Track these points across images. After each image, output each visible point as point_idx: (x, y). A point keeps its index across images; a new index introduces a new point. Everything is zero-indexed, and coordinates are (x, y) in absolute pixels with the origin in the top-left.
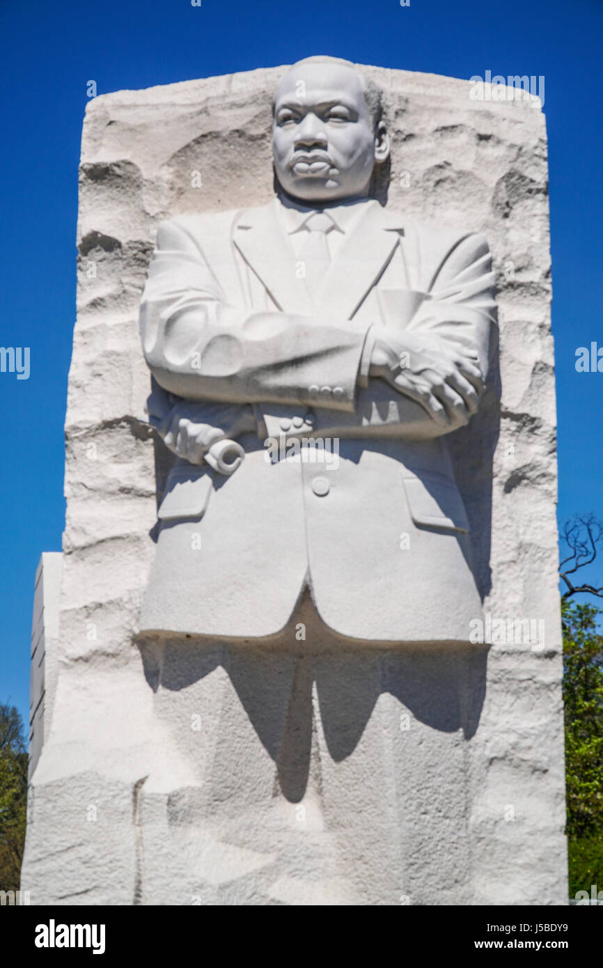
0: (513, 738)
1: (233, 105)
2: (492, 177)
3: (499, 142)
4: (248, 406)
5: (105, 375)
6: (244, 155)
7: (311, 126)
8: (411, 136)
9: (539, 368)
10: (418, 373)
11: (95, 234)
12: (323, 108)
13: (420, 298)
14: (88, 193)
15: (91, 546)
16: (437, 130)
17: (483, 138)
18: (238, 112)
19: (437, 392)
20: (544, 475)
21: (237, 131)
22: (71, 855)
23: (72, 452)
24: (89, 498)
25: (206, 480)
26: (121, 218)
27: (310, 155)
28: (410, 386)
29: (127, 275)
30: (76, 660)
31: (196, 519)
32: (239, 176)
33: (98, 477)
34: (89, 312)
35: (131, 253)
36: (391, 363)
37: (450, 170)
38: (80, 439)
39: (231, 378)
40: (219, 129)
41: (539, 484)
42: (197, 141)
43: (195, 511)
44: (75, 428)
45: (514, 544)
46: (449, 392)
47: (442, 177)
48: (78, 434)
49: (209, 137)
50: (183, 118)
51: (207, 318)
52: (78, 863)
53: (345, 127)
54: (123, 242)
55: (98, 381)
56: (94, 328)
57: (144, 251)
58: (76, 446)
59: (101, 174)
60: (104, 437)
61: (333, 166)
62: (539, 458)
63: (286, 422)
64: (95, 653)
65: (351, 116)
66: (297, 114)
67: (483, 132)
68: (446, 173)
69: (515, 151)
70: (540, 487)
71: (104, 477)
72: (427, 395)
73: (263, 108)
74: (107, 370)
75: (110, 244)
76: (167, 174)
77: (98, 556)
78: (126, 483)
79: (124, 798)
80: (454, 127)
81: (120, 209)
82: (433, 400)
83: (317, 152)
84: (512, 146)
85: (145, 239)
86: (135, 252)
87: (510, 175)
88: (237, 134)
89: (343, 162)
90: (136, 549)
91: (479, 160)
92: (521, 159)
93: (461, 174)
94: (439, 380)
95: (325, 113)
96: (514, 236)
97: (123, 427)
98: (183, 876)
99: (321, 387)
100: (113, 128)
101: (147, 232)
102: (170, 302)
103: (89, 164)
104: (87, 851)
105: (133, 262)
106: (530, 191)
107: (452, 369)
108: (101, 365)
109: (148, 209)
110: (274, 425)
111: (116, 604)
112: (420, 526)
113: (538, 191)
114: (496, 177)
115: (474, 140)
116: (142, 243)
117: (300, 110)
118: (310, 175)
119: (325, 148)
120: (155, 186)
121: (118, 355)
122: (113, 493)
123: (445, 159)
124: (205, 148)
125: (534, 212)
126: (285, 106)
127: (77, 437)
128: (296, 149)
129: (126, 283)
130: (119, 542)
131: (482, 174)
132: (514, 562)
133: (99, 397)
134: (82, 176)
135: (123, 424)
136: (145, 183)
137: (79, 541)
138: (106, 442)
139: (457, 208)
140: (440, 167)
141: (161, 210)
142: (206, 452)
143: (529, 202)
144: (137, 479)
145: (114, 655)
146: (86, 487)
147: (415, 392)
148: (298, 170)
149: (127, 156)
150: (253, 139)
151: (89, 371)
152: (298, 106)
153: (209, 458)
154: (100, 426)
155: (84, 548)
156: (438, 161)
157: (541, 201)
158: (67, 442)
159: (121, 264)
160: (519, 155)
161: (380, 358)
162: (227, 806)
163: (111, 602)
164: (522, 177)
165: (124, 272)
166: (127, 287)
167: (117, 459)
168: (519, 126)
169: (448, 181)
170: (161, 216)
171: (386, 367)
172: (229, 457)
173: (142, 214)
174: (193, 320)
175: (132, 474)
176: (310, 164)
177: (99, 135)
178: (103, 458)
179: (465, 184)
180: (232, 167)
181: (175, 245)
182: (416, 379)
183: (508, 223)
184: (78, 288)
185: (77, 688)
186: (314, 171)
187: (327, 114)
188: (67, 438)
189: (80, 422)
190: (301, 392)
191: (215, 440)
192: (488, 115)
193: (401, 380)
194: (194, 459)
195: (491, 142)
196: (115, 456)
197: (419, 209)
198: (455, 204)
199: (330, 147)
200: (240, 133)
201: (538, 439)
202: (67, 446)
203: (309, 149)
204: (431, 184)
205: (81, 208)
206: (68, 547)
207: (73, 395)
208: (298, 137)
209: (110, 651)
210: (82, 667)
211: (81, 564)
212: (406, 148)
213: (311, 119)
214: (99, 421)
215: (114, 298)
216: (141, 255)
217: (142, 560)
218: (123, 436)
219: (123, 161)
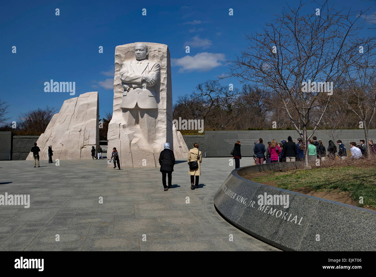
0: (161, 118)
1: (132, 48)
3: (161, 52)
4: (131, 84)
7: (138, 52)
8: (151, 51)
9: (165, 78)
11: (117, 63)
13: (150, 71)
14: (116, 58)
16: (154, 51)
17: (159, 51)
19: (150, 82)
23: (114, 88)
24: (116, 93)
25: (127, 91)
31: (126, 96)
34: (116, 72)
39: (128, 81)
40: (130, 51)
43: (126, 95)
50: (126, 49)
52: (113, 133)
53: (142, 52)
55: (117, 80)
56: (117, 74)
59: (116, 55)
61: (141, 56)
62: (165, 88)
63: (134, 85)
64: (117, 110)
65: (143, 50)
66: (137, 50)
68: (155, 56)
70: (165, 91)
71: (118, 90)
77: (117, 99)
79: (118, 125)
80: (156, 50)
81: (119, 60)
83: (139, 55)
87: (162, 55)
89: (142, 55)
91: (159, 54)
94: (150, 81)
95: (140, 50)
96: (162, 63)
99: (138, 82)
100: (118, 50)
102: (122, 72)
107: (152, 80)
108: (117, 78)
110: (133, 86)
111: (119, 104)
112: (149, 96)
120: (123, 57)
122: (119, 92)
124: (128, 53)
127: (115, 86)
128: (137, 54)
130: (119, 98)
131: (159, 56)
133: (117, 82)
137: (115, 98)
143: (164, 59)
145: (119, 110)
149: (120, 54)
153: (127, 89)
154: (117, 85)
156: (154, 54)
157: (166, 58)
159: (119, 66)
160: (163, 53)
161: (144, 78)
162: (129, 126)
164: (164, 56)
167: (119, 88)
168: (164, 49)
171: (145, 80)
172: (129, 89)
173: (121, 61)
174: (125, 74)
175: (121, 90)
179: (157, 57)
180: (131, 55)
181: (124, 65)
182: (148, 81)
183: (162, 61)
184: (115, 69)
185: (115, 113)
189: (115, 84)
190: (136, 82)
191: (127, 87)
192: (160, 48)
193: (146, 81)
198: (156, 59)
200: (132, 51)
201: (165, 86)
204: (153, 57)
205: (115, 60)
207: (114, 81)
210: (115, 111)
211: (115, 100)
212: (150, 53)
215: (119, 70)
218: (119, 86)
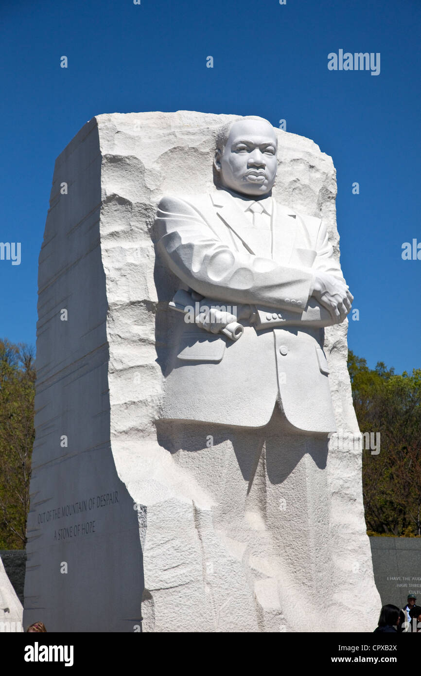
0: (341, 482)
1: (189, 133)
2: (317, 189)
3: (317, 170)
4: (249, 305)
5: (128, 276)
6: (197, 162)
7: (257, 156)
10: (333, 296)
11: (115, 195)
12: (263, 147)
13: (314, 254)
14: (107, 171)
15: (125, 369)
16: (292, 161)
17: (312, 167)
18: (192, 137)
19: (339, 306)
20: (343, 347)
21: (194, 148)
22: (168, 545)
23: (112, 317)
24: (122, 343)
25: (223, 342)
26: (130, 189)
27: (258, 171)
28: (329, 302)
29: (134, 221)
30: (121, 433)
31: (217, 362)
32: (194, 174)
33: (127, 332)
34: (109, 239)
35: (137, 209)
36: (322, 290)
37: (299, 183)
38: (117, 310)
39: (246, 291)
40: (183, 146)
41: (341, 351)
42: (171, 151)
43: (217, 358)
44: (115, 304)
45: (337, 382)
46: (344, 306)
47: (295, 187)
48: (116, 308)
49: (178, 150)
50: (159, 136)
51: (233, 257)
52: (172, 550)
53: (272, 158)
54: (133, 202)
55: (124, 279)
56: (114, 248)
57: (146, 209)
58: (115, 314)
59: (115, 160)
60: (129, 310)
61: (266, 179)
62: (342, 338)
63: (269, 315)
64: (131, 429)
65: (274, 153)
67: (312, 164)
68: (297, 185)
69: (325, 176)
70: (341, 353)
71: (130, 332)
72: (335, 307)
73: (208, 137)
74: (129, 273)
75: (122, 201)
76: (157, 167)
77: (129, 375)
78: (143, 336)
79: (190, 512)
80: (298, 159)
81: (128, 183)
82: (337, 310)
83: (261, 170)
84: (324, 173)
85: (147, 203)
86: (140, 209)
87: (323, 189)
88: (193, 150)
89: (269, 177)
90: (152, 373)
91: (311, 179)
92: (327, 181)
93: (305, 186)
94: (340, 300)
97: (141, 306)
98: (224, 556)
99: (291, 300)
100: (119, 135)
101: (149, 199)
103: (110, 155)
104: (176, 543)
105: (138, 214)
106: (329, 197)
107: (345, 296)
108: (126, 270)
109: (148, 186)
111: (144, 403)
112: (322, 372)
113: (333, 197)
114: (318, 190)
115: (308, 168)
116: (145, 205)
117: (251, 146)
118: (256, 182)
119: (264, 169)
120: (152, 174)
121: (136, 266)
122: (134, 341)
123: (297, 177)
124: (176, 156)
125: (330, 209)
126: (242, 142)
127: (115, 309)
128: (248, 167)
129: (133, 226)
130: (141, 369)
131: (313, 187)
132: (337, 391)
133: (125, 288)
134: (104, 161)
135: (142, 304)
136: (146, 171)
137: (119, 367)
138: (131, 313)
139: (302, 204)
140: (295, 181)
141: (157, 188)
142: (224, 328)
143: (328, 203)
144: (150, 335)
145: (142, 431)
146: (120, 337)
147: (331, 306)
148: (250, 179)
149: (133, 153)
150: (202, 154)
151: (119, 273)
152: (251, 143)
153: (225, 330)
154: (128, 304)
155: (121, 370)
156: (294, 179)
157: (333, 204)
158: (108, 311)
159: (130, 215)
160: (327, 179)
161: (318, 287)
163: (141, 401)
164: (327, 190)
165: (132, 219)
166: (133, 228)
167: (137, 323)
168: (323, 162)
169: (298, 189)
170: (157, 191)
171: (320, 291)
173: (145, 188)
174: (224, 258)
175: (147, 332)
176: (257, 176)
177: (111, 138)
178: (129, 322)
179: (305, 192)
180: (191, 168)
182: (331, 299)
183: (322, 214)
184: (101, 224)
185: (123, 448)
186: (259, 180)
187: (264, 150)
188: (109, 309)
189: (118, 301)
190: (281, 301)
191: (231, 321)
193: (325, 299)
194: (215, 331)
195: (314, 170)
196: (135, 321)
197: (287, 203)
198: (300, 201)
199: (266, 167)
200: (195, 150)
201: (341, 328)
202: (108, 313)
203: (258, 168)
204: (291, 190)
205: (102, 179)
206: (112, 370)
207: (109, 285)
208: (252, 161)
209: (140, 428)
210: (124, 436)
211: (119, 379)
213: (257, 151)
214: (128, 301)
215: (125, 233)
216: (143, 211)
217: (155, 379)
218: (141, 311)
219: (131, 156)
